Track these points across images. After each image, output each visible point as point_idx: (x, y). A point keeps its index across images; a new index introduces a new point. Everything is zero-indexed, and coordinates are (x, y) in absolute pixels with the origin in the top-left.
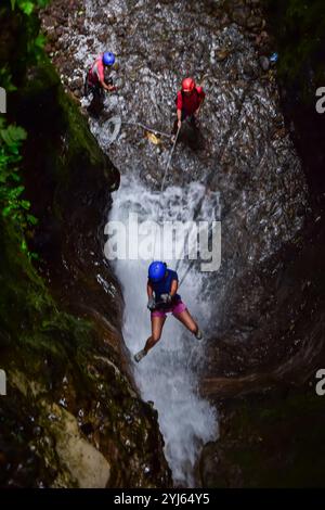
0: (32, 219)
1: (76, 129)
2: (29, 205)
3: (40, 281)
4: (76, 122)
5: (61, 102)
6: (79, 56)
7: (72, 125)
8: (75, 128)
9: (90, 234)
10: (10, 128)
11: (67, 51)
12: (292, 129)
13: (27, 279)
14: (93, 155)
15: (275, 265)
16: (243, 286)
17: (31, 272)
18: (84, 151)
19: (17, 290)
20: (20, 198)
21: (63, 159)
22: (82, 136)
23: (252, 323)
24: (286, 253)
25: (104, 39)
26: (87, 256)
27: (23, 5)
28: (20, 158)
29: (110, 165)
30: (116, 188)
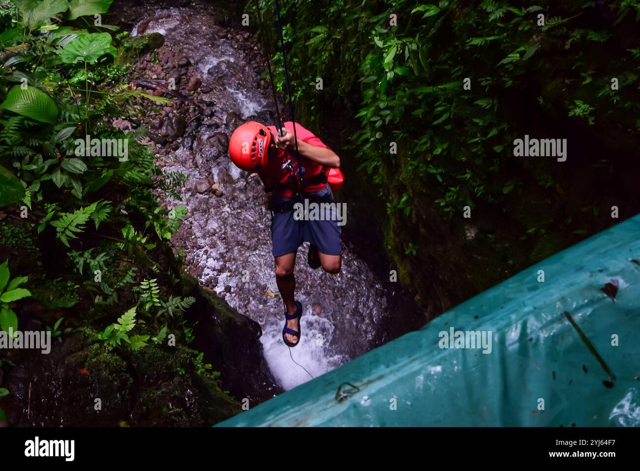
0: (217, 374)
1: (220, 308)
2: (210, 366)
4: (218, 304)
5: (204, 295)
7: (216, 306)
9: (257, 372)
10: (185, 299)
12: (352, 246)
14: (237, 320)
15: (382, 335)
18: (230, 319)
21: (220, 330)
22: (225, 310)
26: (261, 387)
27: (165, 236)
28: (193, 338)
29: (251, 321)
30: (261, 334)
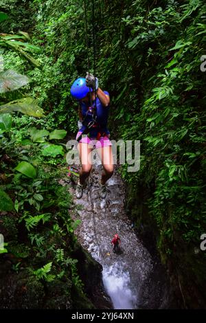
0: (83, 284)
2: (81, 281)
3: (89, 300)
4: (88, 255)
5: (83, 251)
6: (85, 238)
8: (88, 257)
10: (74, 260)
11: (81, 238)
12: (143, 242)
13: (85, 300)
14: (94, 263)
16: (143, 288)
17: (86, 299)
18: (92, 262)
19: (83, 304)
20: (79, 279)
21: (87, 266)
22: (90, 259)
23: (148, 298)
24: (151, 276)
25: (90, 232)
27: (70, 231)
29: (99, 264)
